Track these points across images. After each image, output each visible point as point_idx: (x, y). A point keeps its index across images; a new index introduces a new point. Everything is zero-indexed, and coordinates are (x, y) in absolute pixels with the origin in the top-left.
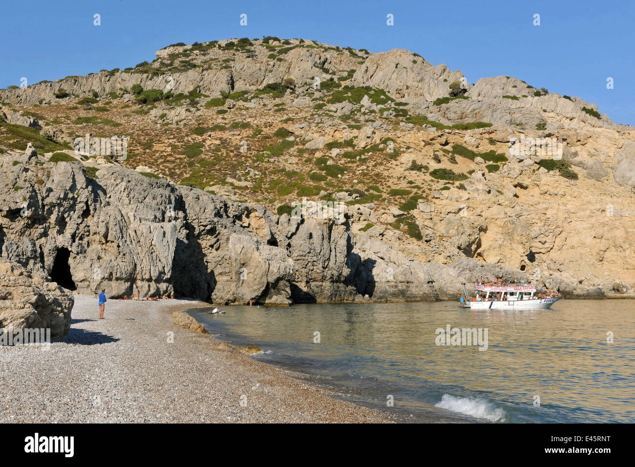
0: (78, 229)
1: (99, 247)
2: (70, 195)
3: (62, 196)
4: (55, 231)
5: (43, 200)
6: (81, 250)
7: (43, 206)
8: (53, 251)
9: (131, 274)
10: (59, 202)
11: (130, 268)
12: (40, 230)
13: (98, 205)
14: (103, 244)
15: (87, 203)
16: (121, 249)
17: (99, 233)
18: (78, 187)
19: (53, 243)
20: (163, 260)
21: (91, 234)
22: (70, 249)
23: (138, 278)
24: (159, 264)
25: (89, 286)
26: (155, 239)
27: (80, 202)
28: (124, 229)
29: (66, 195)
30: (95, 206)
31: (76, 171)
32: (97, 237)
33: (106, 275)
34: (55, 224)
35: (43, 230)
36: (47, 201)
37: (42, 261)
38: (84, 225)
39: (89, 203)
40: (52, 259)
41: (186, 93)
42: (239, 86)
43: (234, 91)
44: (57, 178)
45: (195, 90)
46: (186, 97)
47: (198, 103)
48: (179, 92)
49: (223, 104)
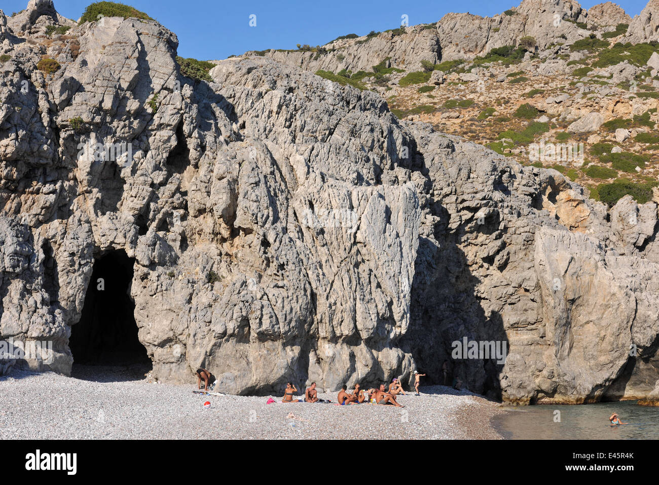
0: (154, 197)
1: (213, 248)
2: (133, 105)
3: (108, 104)
4: (90, 203)
5: (53, 111)
6: (161, 256)
7: (56, 130)
8: (82, 257)
9: (301, 323)
10: (98, 119)
11: (298, 306)
12: (45, 196)
13: (209, 138)
14: (224, 240)
15: (178, 130)
16: (271, 251)
17: (211, 211)
18: (156, 84)
19: (82, 235)
20: (388, 284)
21: (192, 212)
22: (130, 253)
23: (322, 334)
24: (377, 295)
25: (183, 356)
26: (363, 227)
27: (160, 127)
28: (281, 197)
29: (119, 101)
30: (202, 138)
31: (149, 42)
32: (207, 223)
33: (231, 326)
34: (90, 183)
35: (52, 197)
36: (66, 116)
37: (51, 285)
38: (171, 187)
39: (186, 129)
40: (80, 280)
41: (369, 69)
42: (449, 54)
43: (443, 61)
44: (93, 58)
45: (382, 64)
46: (370, 74)
47: (388, 80)
48: (358, 70)
49: (427, 79)
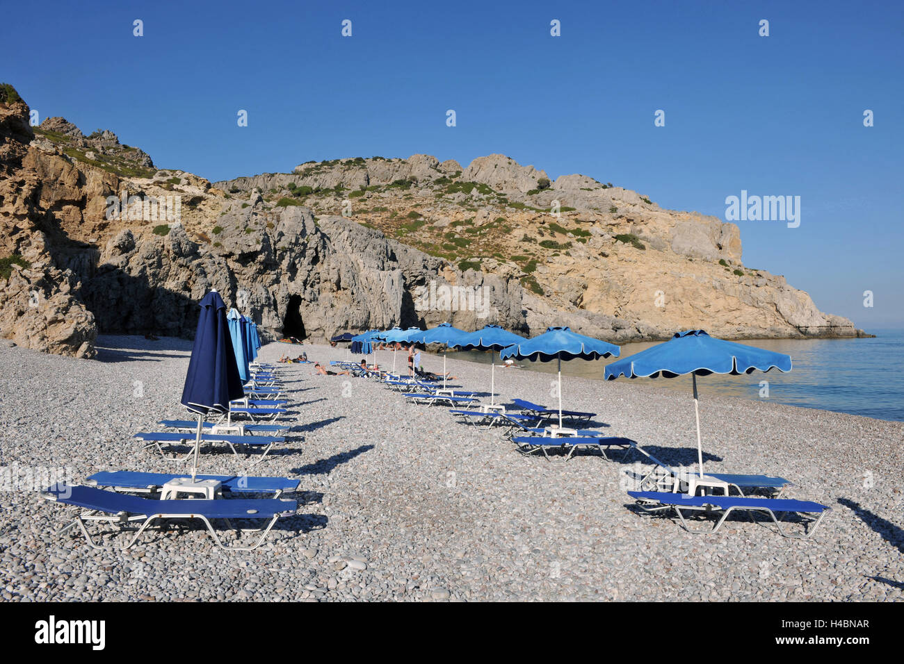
0: (309, 276)
1: (331, 295)
2: (301, 241)
3: (293, 241)
4: (287, 278)
5: (275, 244)
6: (314, 298)
7: (276, 250)
8: (286, 298)
9: (366, 322)
10: (290, 247)
11: (365, 317)
12: (272, 276)
13: (327, 253)
14: (334, 291)
15: (316, 249)
16: (355, 296)
17: (330, 280)
18: (308, 232)
19: (285, 290)
20: (393, 308)
21: (322, 281)
22: (302, 297)
23: (372, 326)
24: (390, 312)
25: (323, 335)
26: (385, 287)
27: (310, 248)
28: (356, 276)
29: (297, 239)
30: (324, 252)
31: (306, 216)
32: (328, 285)
33: (343, 324)
34: (287, 271)
35: (275, 276)
36: (279, 245)
37: (276, 309)
38: (314, 272)
39: (319, 249)
40: (285, 307)
41: (332, 187)
42: (373, 182)
43: (370, 186)
44: (287, 223)
45: (339, 185)
46: (332, 190)
47: (342, 194)
48: (326, 187)
49: (363, 194)
